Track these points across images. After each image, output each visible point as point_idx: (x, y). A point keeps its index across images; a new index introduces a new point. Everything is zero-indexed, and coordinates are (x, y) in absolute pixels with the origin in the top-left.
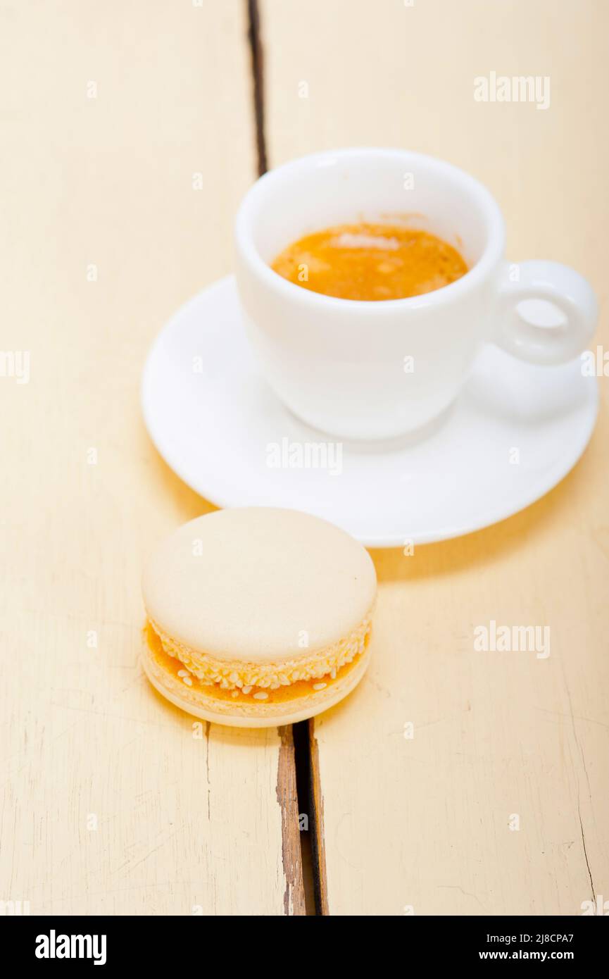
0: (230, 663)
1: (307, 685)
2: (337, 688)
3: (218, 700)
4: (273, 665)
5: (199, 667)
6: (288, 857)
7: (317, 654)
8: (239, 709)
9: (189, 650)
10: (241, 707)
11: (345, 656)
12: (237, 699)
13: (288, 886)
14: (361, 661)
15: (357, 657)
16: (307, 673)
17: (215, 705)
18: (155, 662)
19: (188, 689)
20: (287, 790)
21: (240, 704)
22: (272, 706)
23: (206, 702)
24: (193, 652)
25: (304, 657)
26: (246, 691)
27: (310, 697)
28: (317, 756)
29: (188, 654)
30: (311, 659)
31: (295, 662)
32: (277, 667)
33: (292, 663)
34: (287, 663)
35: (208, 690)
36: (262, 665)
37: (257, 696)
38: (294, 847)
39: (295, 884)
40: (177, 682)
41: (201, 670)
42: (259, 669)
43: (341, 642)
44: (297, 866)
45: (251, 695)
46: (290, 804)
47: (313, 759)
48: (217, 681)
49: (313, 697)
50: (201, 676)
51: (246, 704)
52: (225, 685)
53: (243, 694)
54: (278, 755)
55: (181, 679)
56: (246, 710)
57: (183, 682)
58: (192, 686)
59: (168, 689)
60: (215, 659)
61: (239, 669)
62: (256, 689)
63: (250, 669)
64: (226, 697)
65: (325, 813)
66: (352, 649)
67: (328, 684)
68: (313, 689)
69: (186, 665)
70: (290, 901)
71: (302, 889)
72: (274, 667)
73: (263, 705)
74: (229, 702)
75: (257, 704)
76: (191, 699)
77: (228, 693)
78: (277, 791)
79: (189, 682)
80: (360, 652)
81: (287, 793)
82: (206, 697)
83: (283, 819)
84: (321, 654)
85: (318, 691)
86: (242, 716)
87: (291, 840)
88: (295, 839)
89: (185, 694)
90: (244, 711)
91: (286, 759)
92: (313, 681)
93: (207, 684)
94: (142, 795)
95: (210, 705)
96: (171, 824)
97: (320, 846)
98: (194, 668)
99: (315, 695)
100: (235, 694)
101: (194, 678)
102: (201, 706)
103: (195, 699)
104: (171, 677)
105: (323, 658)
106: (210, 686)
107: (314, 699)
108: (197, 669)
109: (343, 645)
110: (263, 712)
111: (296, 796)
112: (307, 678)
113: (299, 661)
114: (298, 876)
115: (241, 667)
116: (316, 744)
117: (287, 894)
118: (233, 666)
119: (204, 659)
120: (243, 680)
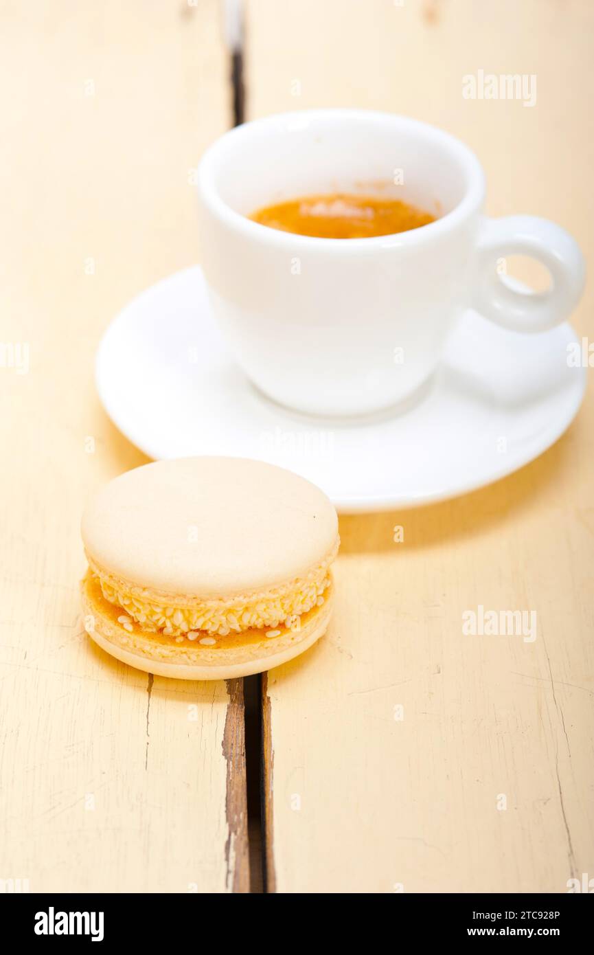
0: (174, 598)
1: (258, 632)
2: (293, 639)
3: (161, 645)
4: (220, 600)
5: (141, 607)
6: (232, 806)
7: (270, 591)
8: (184, 655)
9: (129, 585)
10: (185, 653)
11: (302, 602)
12: (182, 644)
13: (230, 835)
14: (320, 613)
15: (315, 608)
16: (259, 617)
17: (158, 651)
18: (94, 609)
19: (128, 634)
20: (234, 745)
21: (184, 649)
22: (219, 653)
23: (147, 648)
24: (134, 587)
25: (255, 593)
26: (192, 636)
27: (262, 645)
28: (270, 712)
29: (128, 590)
30: (262, 595)
31: (245, 597)
32: (224, 602)
33: (241, 598)
34: (236, 599)
35: (151, 636)
36: (208, 599)
37: (203, 641)
38: (239, 800)
39: (238, 833)
40: (116, 628)
41: (142, 612)
42: (206, 605)
43: (297, 581)
44: (242, 816)
45: (197, 641)
46: (238, 758)
47: (265, 717)
48: (160, 623)
49: (266, 646)
50: (142, 619)
51: (191, 650)
52: (169, 630)
53: (189, 640)
54: (226, 711)
55: (122, 625)
56: (192, 656)
57: (123, 628)
58: (133, 632)
59: (107, 638)
60: (156, 593)
61: (183, 605)
62: (203, 633)
63: (195, 604)
64: (169, 643)
65: (275, 766)
66: (309, 596)
67: (282, 632)
68: (265, 636)
69: (126, 609)
70: (232, 849)
71: (245, 839)
72: (221, 602)
73: (209, 650)
74: (173, 648)
75: (203, 650)
76: (132, 646)
77: (172, 639)
78: (222, 745)
79: (130, 628)
80: (319, 604)
81: (234, 748)
82: (148, 642)
83: (228, 772)
84: (274, 591)
85: (271, 638)
86: (187, 664)
87: (237, 793)
88: (240, 791)
89: (125, 641)
90: (189, 658)
91: (234, 716)
92: (267, 628)
93: (150, 630)
94: (73, 745)
95: (151, 651)
96: (104, 773)
97: (268, 797)
98: (135, 609)
99: (268, 643)
100: (181, 639)
101: (136, 624)
102: (142, 653)
103: (135, 646)
104: (111, 623)
105: (277, 596)
106: (153, 632)
107: (267, 648)
108: (138, 610)
109: (299, 584)
110: (210, 660)
111: (243, 751)
112: (259, 624)
113: (250, 597)
114: (242, 826)
115: (185, 602)
116: (269, 702)
117: (228, 843)
118: (176, 601)
119: (146, 594)
120: (189, 622)
